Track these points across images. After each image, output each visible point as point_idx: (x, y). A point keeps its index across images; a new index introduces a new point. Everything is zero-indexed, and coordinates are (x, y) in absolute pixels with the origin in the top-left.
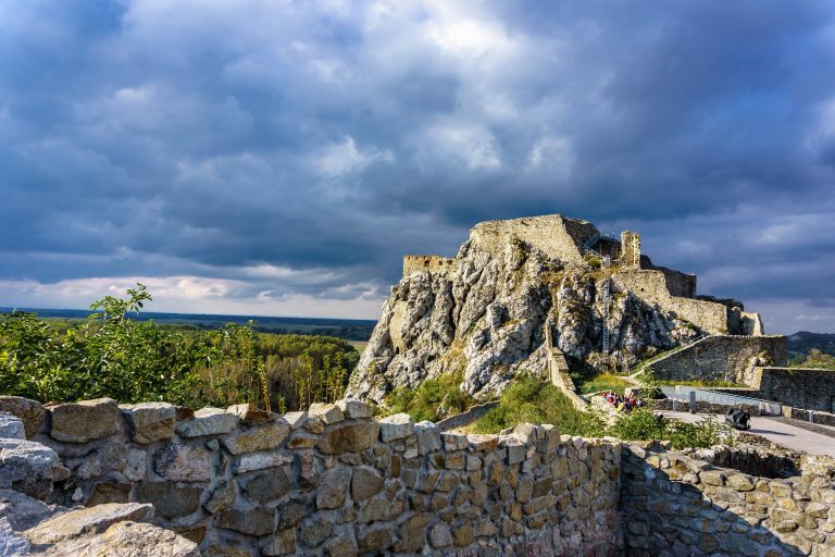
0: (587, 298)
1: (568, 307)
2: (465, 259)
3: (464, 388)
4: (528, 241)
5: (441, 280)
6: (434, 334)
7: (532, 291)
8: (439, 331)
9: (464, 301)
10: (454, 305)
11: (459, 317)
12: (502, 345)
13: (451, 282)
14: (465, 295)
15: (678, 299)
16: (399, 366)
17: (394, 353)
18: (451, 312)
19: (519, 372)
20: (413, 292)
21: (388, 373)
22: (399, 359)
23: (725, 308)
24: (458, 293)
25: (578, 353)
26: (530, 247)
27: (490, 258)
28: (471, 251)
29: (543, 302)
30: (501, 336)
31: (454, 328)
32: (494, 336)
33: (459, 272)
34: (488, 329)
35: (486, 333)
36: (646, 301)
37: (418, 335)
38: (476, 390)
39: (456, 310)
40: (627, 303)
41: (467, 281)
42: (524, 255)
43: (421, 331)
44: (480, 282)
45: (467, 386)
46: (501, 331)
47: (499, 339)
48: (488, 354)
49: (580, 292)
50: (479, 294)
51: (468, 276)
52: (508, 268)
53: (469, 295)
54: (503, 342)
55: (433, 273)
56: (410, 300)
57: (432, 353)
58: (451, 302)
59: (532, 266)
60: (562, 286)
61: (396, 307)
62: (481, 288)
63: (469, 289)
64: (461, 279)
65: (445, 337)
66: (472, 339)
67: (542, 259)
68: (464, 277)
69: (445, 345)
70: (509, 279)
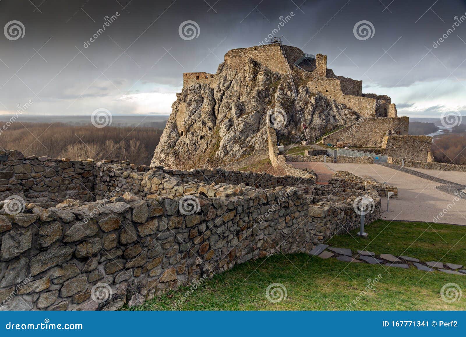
0: (293, 97)
1: (281, 103)
2: (221, 74)
3: (218, 154)
4: (259, 61)
5: (207, 88)
6: (203, 122)
7: (259, 93)
8: (206, 120)
9: (221, 101)
10: (216, 104)
11: (218, 111)
12: (241, 127)
13: (213, 89)
14: (222, 98)
15: (348, 96)
16: (183, 143)
17: (179, 135)
18: (213, 109)
19: (251, 144)
20: (190, 96)
21: (176, 147)
22: (182, 138)
23: (375, 101)
24: (217, 96)
25: (286, 131)
26: (260, 65)
27: (237, 73)
28: (225, 69)
29: (266, 100)
30: (240, 122)
31: (216, 118)
32: (236, 122)
33: (218, 83)
34: (232, 118)
35: (231, 121)
36: (329, 98)
37: (194, 123)
38: (225, 155)
39: (216, 107)
40: (316, 99)
41: (222, 88)
42: (257, 70)
43: (195, 121)
44: (230, 88)
45: (219, 153)
46: (240, 119)
47: (239, 124)
48: (232, 133)
49: (289, 93)
50: (230, 96)
51: (223, 85)
52: (247, 79)
53: (224, 97)
54: (242, 125)
55: (202, 84)
56: (188, 101)
57: (203, 134)
58: (213, 102)
59: (261, 77)
60: (278, 90)
61: (180, 106)
62: (231, 92)
63: (224, 94)
64: (219, 86)
65: (210, 124)
66: (223, 125)
67: (267, 73)
68: (221, 86)
69: (210, 129)
70: (247, 86)
